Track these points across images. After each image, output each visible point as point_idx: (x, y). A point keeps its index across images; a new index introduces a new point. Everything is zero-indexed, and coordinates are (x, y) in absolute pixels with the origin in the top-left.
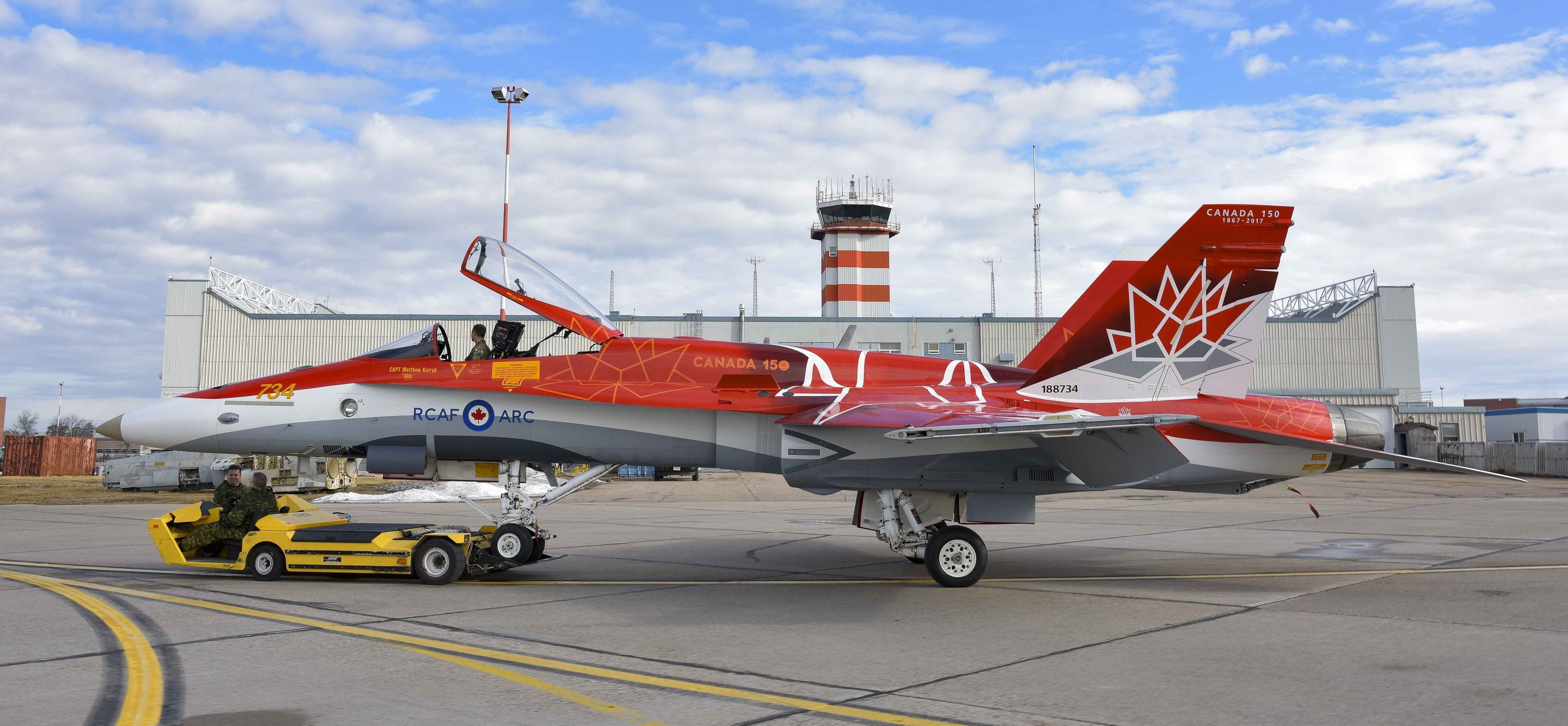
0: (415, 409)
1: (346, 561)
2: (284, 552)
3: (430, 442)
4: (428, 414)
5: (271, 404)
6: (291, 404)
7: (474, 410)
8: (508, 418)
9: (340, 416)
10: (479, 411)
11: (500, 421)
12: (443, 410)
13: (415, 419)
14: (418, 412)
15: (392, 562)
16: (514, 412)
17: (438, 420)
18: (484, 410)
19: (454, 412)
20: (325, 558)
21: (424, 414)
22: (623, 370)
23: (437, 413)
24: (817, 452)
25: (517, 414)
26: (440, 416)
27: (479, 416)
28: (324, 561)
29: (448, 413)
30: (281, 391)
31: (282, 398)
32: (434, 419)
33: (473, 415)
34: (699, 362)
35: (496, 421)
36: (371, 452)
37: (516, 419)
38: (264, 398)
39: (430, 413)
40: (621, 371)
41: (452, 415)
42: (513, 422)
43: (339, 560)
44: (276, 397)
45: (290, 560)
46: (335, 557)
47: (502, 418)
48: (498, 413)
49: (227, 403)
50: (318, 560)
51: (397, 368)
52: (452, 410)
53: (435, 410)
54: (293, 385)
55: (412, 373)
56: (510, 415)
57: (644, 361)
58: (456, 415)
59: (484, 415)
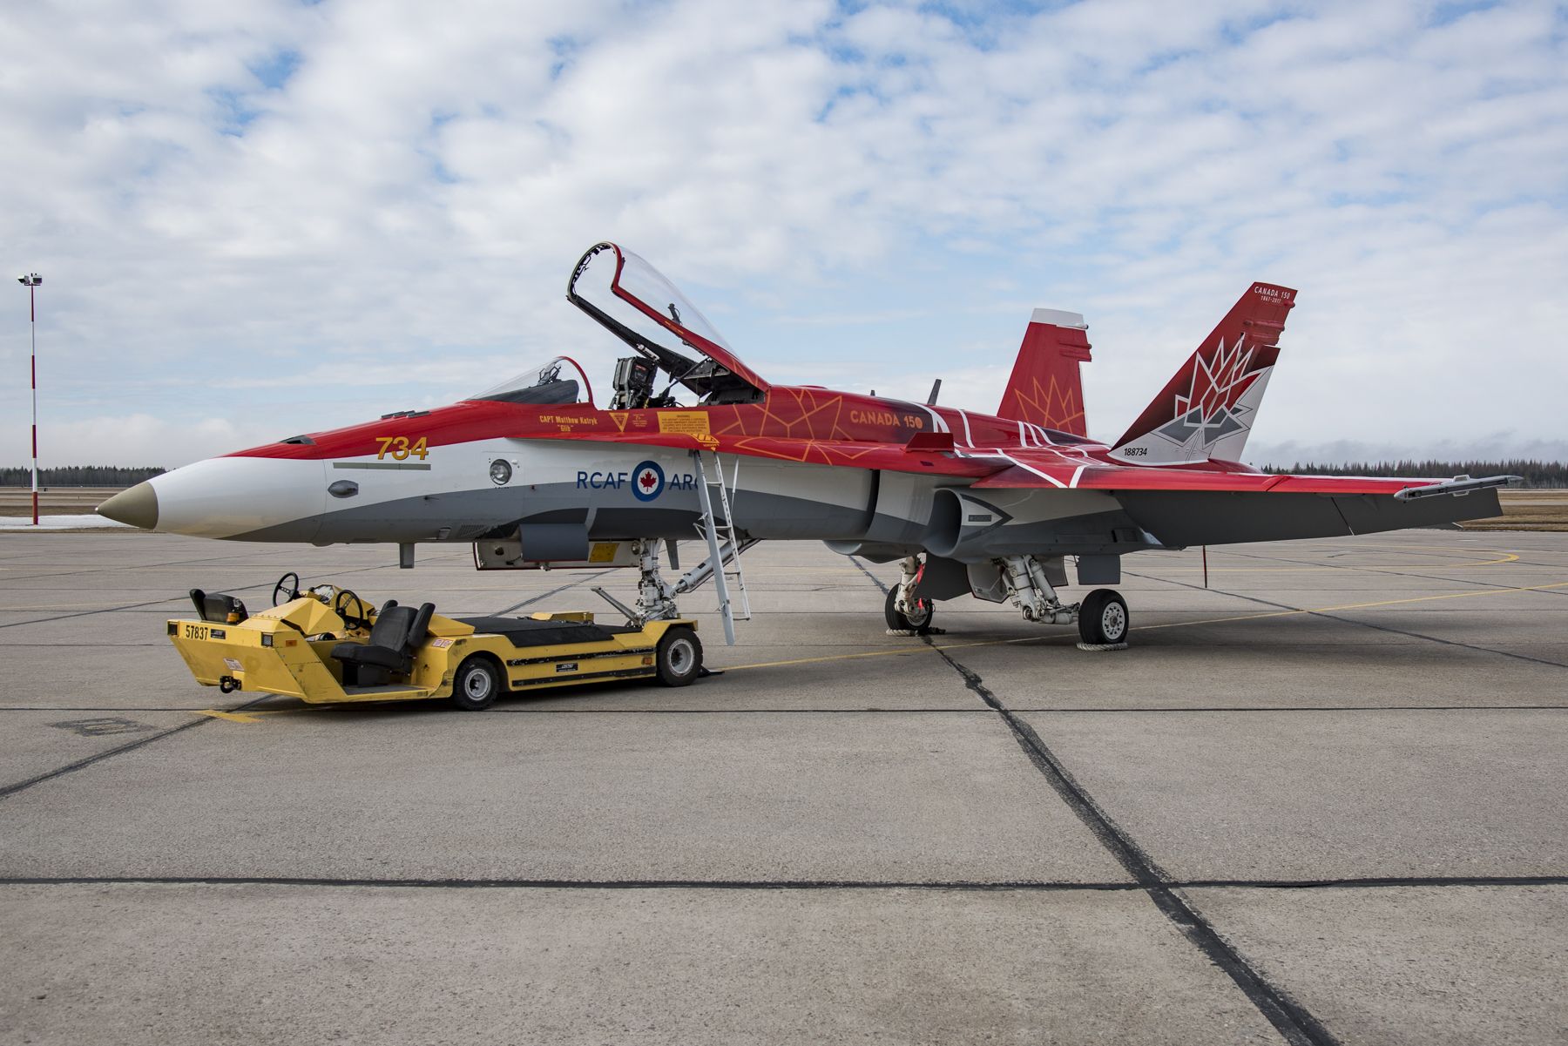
0: (579, 473)
1: (585, 667)
2: (505, 664)
3: (591, 517)
4: (594, 480)
5: (399, 467)
6: (427, 467)
7: (643, 474)
8: (678, 484)
9: (490, 484)
10: (649, 475)
11: (670, 489)
12: (610, 474)
13: (578, 487)
14: (582, 477)
15: (636, 662)
16: (685, 476)
17: (604, 487)
18: (654, 475)
19: (622, 477)
20: (558, 666)
21: (588, 480)
22: (791, 424)
23: (604, 478)
24: (988, 518)
25: (688, 479)
26: (607, 483)
27: (648, 482)
28: (557, 671)
29: (616, 479)
30: (409, 447)
31: (413, 459)
32: (599, 486)
33: (643, 480)
34: (855, 417)
35: (666, 488)
36: (527, 532)
37: (687, 485)
38: (389, 458)
39: (596, 478)
40: (788, 426)
41: (620, 481)
42: (684, 489)
43: (575, 667)
44: (405, 457)
45: (514, 674)
46: (570, 664)
47: (673, 484)
48: (669, 478)
49: (336, 466)
50: (549, 670)
51: (549, 418)
52: (620, 474)
53: (601, 475)
54: (423, 440)
55: (569, 425)
56: (681, 481)
57: (808, 414)
58: (624, 481)
59: (654, 480)
